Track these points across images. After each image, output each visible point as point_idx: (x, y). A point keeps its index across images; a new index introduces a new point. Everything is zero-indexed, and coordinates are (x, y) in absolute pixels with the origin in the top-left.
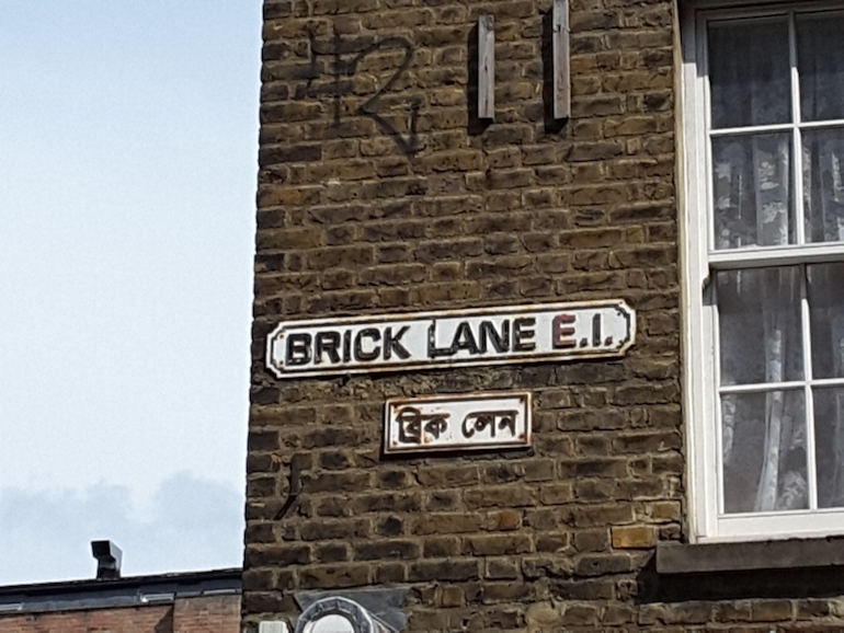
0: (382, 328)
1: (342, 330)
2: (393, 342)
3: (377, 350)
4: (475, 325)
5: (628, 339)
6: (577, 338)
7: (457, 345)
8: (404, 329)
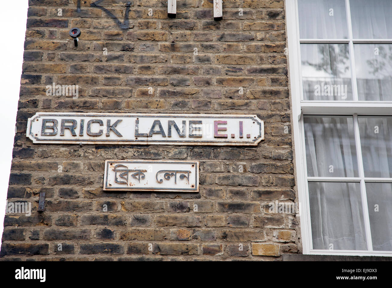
0: (105, 120)
1: (78, 120)
2: (111, 128)
3: (101, 131)
4: (164, 122)
5: (260, 136)
6: (228, 133)
7: (152, 132)
8: (119, 121)
